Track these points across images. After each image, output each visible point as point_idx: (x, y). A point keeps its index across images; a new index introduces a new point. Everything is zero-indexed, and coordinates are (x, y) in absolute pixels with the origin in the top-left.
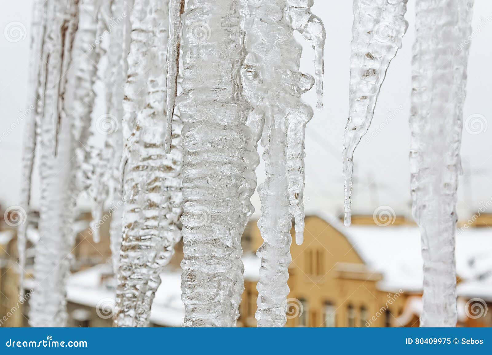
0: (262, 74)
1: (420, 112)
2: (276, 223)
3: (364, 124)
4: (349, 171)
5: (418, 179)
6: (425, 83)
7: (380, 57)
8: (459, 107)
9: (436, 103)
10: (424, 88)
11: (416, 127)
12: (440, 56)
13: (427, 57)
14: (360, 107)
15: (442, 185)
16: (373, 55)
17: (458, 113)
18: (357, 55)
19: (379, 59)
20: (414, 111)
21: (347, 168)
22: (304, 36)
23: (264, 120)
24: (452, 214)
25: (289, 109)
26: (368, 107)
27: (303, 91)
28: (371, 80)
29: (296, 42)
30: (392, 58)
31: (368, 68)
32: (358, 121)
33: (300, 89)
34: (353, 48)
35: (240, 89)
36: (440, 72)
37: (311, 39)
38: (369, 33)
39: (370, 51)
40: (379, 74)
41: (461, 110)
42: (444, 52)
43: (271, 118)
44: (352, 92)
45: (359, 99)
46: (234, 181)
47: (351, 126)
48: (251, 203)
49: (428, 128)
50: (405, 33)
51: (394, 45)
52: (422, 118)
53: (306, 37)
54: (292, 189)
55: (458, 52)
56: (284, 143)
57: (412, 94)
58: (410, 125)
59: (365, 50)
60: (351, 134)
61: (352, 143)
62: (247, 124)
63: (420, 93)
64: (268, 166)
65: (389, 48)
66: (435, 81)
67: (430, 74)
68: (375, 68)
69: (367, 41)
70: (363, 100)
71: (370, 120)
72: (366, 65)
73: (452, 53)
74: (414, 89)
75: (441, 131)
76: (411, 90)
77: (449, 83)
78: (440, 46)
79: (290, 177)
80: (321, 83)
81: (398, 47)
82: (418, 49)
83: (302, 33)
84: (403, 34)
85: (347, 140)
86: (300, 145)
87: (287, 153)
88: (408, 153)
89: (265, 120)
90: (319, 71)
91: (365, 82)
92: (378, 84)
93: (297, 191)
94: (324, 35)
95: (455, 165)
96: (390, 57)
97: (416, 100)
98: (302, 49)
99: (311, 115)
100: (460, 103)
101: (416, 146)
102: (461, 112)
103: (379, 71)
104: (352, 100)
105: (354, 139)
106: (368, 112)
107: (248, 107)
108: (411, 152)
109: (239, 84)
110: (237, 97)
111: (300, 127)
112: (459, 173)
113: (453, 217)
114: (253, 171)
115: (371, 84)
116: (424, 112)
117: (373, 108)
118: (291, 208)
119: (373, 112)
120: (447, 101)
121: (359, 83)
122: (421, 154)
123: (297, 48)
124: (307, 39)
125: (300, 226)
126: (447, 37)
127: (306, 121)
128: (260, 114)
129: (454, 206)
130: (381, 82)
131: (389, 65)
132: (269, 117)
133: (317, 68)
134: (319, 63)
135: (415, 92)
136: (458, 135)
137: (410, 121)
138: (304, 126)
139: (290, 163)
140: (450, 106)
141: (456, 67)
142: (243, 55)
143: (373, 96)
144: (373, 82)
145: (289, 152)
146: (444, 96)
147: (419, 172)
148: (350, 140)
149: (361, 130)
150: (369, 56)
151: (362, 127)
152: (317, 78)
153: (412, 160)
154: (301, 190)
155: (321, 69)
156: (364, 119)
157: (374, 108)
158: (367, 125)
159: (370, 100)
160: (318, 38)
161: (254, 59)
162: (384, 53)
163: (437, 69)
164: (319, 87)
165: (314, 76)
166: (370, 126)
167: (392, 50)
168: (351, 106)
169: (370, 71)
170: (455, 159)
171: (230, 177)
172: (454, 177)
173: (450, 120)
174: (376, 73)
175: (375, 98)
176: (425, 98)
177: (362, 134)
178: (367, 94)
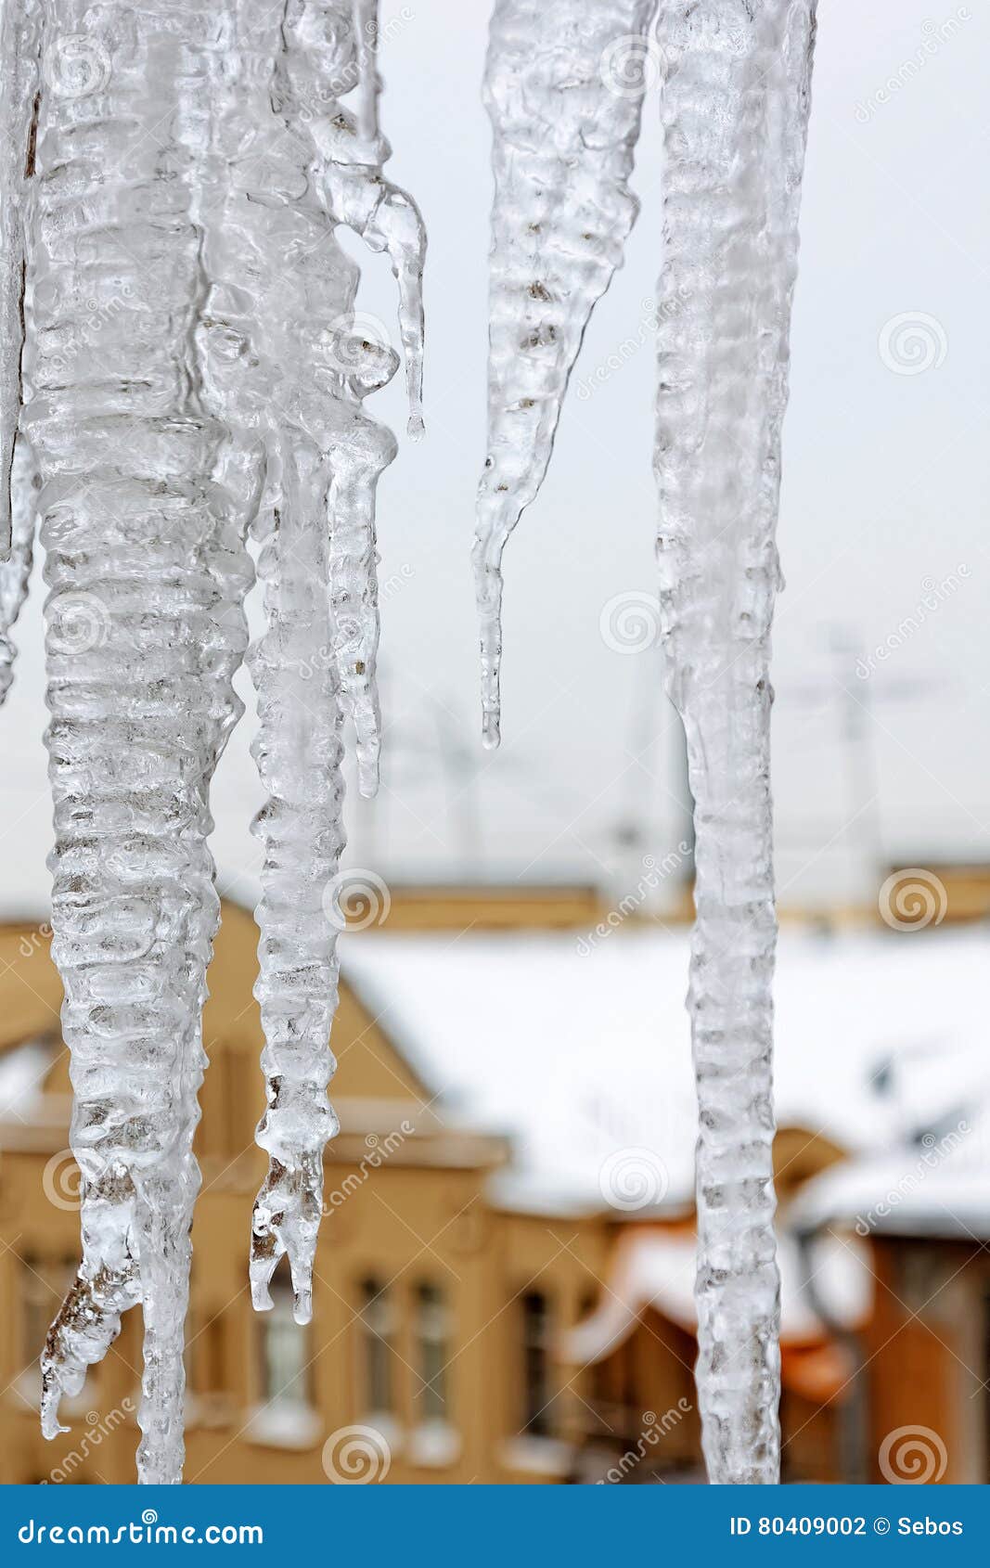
0: (256, 342)
1: (678, 441)
2: (304, 741)
3: (527, 476)
4: (493, 600)
5: (677, 607)
6: (691, 370)
7: (566, 292)
8: (771, 427)
9: (718, 419)
10: (689, 384)
11: (671, 478)
12: (724, 306)
13: (693, 308)
14: (517, 432)
15: (735, 616)
16: (550, 288)
17: (769, 442)
18: (509, 290)
19: (563, 299)
20: (665, 439)
21: (486, 593)
22: (367, 239)
23: (264, 468)
24: (760, 685)
25: (334, 434)
26: (538, 428)
27: (369, 389)
28: (544, 357)
29: (344, 256)
30: (598, 294)
31: (535, 322)
32: (511, 467)
33: (359, 384)
34: (495, 270)
35: (195, 385)
36: (725, 343)
37: (386, 250)
38: (536, 228)
39: (540, 277)
40: (566, 341)
41: (776, 434)
42: (733, 295)
43: (281, 461)
44: (494, 387)
45: (515, 406)
46: (186, 631)
47: (495, 481)
48: (235, 690)
49: (698, 480)
50: (631, 229)
51: (603, 261)
52: (685, 455)
53: (375, 245)
54: (345, 650)
55: (768, 293)
56: (320, 529)
57: (660, 399)
58: (655, 474)
59: (525, 275)
60: (495, 503)
61: (498, 524)
62: (218, 475)
63: (679, 396)
64: (277, 592)
65: (590, 270)
66: (711, 368)
67: (701, 348)
68: (554, 324)
69: (532, 251)
70: (526, 410)
71: (544, 464)
72: (529, 315)
73: (752, 298)
74: (663, 386)
75: (732, 485)
76: (656, 387)
77: (746, 371)
78: (724, 282)
79: (338, 618)
80: (416, 365)
81: (612, 267)
82: (670, 288)
83: (361, 235)
84: (626, 231)
85: (485, 518)
86: (365, 532)
87: (328, 555)
88: (653, 540)
89: (265, 466)
90: (412, 338)
91: (528, 361)
92: (562, 365)
93: (361, 655)
94: (423, 239)
95: (765, 570)
96: (592, 292)
97: (669, 412)
98: (359, 275)
99: (392, 453)
100: (774, 417)
101: (671, 523)
102: (777, 440)
103: (564, 334)
104: (494, 411)
105: (504, 515)
106: (539, 440)
107: (220, 432)
108: (660, 540)
109: (190, 370)
110: (187, 404)
111: (363, 483)
112: (774, 586)
113: (764, 692)
114: (239, 604)
115: (545, 366)
116: (690, 441)
117: (551, 431)
118: (345, 701)
119: (553, 443)
120: (742, 414)
121: (512, 364)
122: (683, 543)
123: (347, 274)
124: (376, 249)
125: (370, 746)
126: (740, 258)
127: (377, 468)
128: (254, 450)
129: (765, 667)
130: (571, 363)
131: (590, 315)
132: (277, 457)
133: (406, 328)
134: (412, 315)
135: (666, 392)
136: (769, 495)
137: (657, 463)
138: (373, 483)
139: (340, 582)
140: (750, 425)
141: (762, 331)
142: (200, 290)
143: (552, 399)
144: (551, 361)
145: (334, 553)
146: (735, 403)
147: (680, 586)
148: (493, 518)
149: (519, 492)
150: (538, 291)
151: (522, 483)
152: (406, 354)
153: (662, 557)
154: (370, 651)
155: (416, 329)
156: (527, 462)
157: (555, 430)
158: (537, 475)
159: (544, 410)
160: (408, 248)
161: (233, 301)
162: (575, 280)
163: (717, 335)
164: (414, 377)
165: (399, 350)
166: (543, 479)
167: (597, 273)
168: (494, 427)
169: (541, 331)
170: (765, 552)
171: (176, 623)
172: (762, 600)
173: (750, 460)
174: (556, 336)
175: (556, 403)
176: (691, 406)
177: (524, 502)
178: (532, 393)
